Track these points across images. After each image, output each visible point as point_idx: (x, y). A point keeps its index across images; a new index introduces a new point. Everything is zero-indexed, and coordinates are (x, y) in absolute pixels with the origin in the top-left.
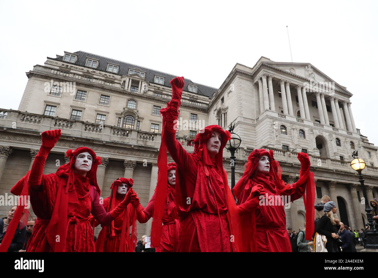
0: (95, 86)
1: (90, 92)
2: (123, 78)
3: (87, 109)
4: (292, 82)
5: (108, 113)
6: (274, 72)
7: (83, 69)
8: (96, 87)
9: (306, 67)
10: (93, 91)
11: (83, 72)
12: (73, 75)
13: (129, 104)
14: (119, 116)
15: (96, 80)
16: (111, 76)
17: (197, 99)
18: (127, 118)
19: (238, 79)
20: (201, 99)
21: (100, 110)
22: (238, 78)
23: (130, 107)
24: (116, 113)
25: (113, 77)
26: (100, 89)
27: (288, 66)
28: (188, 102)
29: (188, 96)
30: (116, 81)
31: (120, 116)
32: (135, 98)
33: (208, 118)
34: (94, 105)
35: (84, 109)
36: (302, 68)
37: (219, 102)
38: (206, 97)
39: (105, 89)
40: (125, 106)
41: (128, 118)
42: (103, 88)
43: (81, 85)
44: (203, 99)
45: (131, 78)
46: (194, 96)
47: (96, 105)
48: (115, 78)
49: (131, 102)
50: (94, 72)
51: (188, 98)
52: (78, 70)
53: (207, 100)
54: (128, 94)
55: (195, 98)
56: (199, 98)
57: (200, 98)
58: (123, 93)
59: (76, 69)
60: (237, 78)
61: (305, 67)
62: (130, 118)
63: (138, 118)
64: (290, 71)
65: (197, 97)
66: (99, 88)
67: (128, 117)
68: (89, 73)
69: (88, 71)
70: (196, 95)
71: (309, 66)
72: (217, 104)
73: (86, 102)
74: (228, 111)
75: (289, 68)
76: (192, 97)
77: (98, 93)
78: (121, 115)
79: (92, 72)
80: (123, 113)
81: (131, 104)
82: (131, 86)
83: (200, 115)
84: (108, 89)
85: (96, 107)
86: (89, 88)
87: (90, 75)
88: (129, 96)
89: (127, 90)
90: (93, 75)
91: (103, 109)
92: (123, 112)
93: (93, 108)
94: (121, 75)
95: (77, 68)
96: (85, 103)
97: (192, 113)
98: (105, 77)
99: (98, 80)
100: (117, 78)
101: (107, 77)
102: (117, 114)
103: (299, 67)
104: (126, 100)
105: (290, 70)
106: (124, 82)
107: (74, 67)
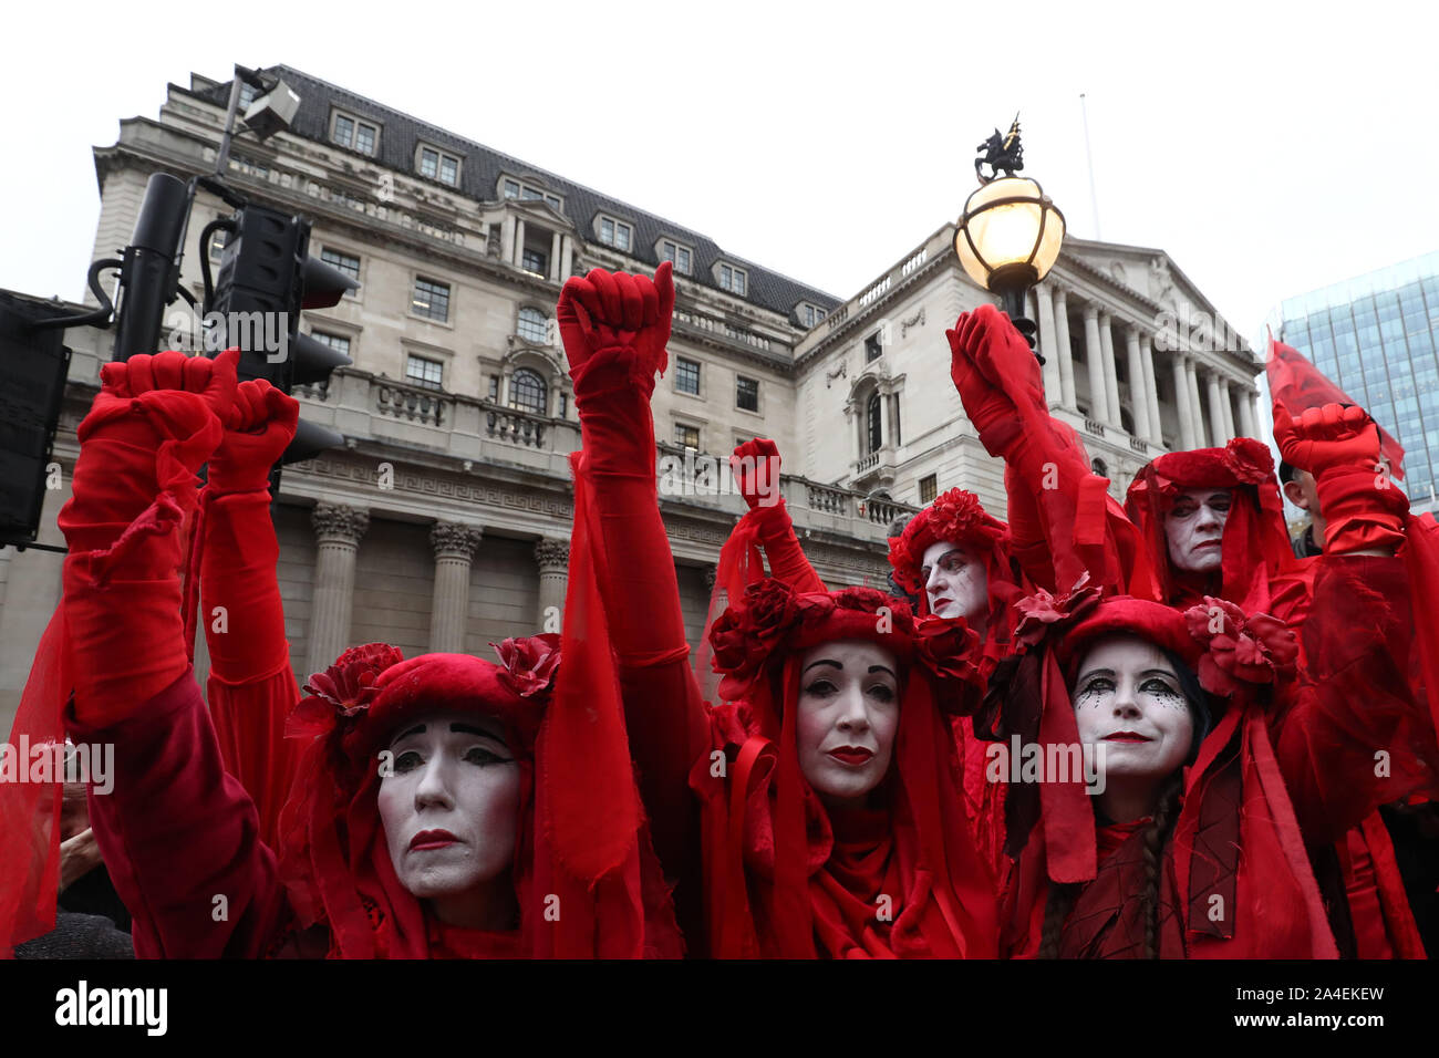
0: (392, 240)
1: (374, 262)
2: (488, 211)
3: (368, 331)
4: (1116, 314)
5: (451, 354)
6: (1072, 272)
7: (326, 158)
8: (398, 243)
9: (1155, 263)
10: (386, 260)
11: (329, 170)
12: (296, 179)
13: (521, 323)
14: (494, 369)
15: (391, 211)
16: (442, 200)
17: (752, 321)
18: (519, 378)
19: (953, 281)
20: (765, 323)
21: (420, 338)
22: (956, 278)
23: (528, 336)
24: (480, 358)
25: (449, 202)
26: (412, 252)
27: (1109, 256)
28: (722, 329)
29: (722, 307)
30: (461, 223)
31: (495, 371)
32: (544, 302)
33: (795, 397)
34: (394, 317)
35: (359, 330)
36: (1142, 264)
37: (857, 348)
38: (778, 318)
39: (434, 254)
40: (509, 331)
41: (522, 381)
42: (423, 251)
43: (337, 229)
44: (771, 324)
45: (523, 218)
46: (741, 308)
47: (403, 318)
48: (457, 209)
49: (530, 315)
50: (374, 175)
51: (721, 315)
52: (306, 157)
53: (782, 329)
54: (521, 282)
55: (745, 319)
56: (757, 319)
57: (760, 317)
58: (497, 276)
59: (298, 155)
60: (947, 280)
61: (1150, 263)
62: (529, 380)
63: (564, 384)
64: (1113, 275)
65: (751, 313)
66: (408, 246)
67: (524, 376)
68: (354, 176)
69: (348, 166)
70: (748, 307)
71: (1161, 259)
72: (844, 352)
73: (361, 304)
74: (903, 390)
75: (1108, 261)
76: (736, 314)
77: (407, 267)
78: (501, 367)
79: (362, 172)
80: (510, 361)
81: (529, 326)
82: (525, 250)
83: (767, 384)
84: (444, 258)
85: (400, 326)
86: (366, 242)
87: (359, 184)
88: (522, 292)
89: (511, 267)
90: (366, 187)
91: (428, 335)
92: (511, 355)
93: (393, 330)
94: (478, 200)
95: (300, 149)
96: (359, 307)
97: (743, 375)
98: (419, 202)
99: (399, 214)
100: (464, 208)
101: (425, 202)
102: (483, 360)
103: (1133, 259)
104: (511, 308)
105: (1112, 269)
106: (496, 228)
107: (290, 143)
